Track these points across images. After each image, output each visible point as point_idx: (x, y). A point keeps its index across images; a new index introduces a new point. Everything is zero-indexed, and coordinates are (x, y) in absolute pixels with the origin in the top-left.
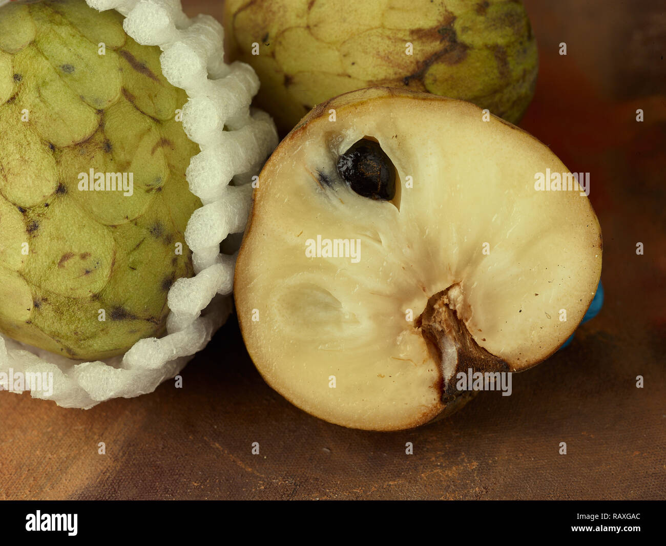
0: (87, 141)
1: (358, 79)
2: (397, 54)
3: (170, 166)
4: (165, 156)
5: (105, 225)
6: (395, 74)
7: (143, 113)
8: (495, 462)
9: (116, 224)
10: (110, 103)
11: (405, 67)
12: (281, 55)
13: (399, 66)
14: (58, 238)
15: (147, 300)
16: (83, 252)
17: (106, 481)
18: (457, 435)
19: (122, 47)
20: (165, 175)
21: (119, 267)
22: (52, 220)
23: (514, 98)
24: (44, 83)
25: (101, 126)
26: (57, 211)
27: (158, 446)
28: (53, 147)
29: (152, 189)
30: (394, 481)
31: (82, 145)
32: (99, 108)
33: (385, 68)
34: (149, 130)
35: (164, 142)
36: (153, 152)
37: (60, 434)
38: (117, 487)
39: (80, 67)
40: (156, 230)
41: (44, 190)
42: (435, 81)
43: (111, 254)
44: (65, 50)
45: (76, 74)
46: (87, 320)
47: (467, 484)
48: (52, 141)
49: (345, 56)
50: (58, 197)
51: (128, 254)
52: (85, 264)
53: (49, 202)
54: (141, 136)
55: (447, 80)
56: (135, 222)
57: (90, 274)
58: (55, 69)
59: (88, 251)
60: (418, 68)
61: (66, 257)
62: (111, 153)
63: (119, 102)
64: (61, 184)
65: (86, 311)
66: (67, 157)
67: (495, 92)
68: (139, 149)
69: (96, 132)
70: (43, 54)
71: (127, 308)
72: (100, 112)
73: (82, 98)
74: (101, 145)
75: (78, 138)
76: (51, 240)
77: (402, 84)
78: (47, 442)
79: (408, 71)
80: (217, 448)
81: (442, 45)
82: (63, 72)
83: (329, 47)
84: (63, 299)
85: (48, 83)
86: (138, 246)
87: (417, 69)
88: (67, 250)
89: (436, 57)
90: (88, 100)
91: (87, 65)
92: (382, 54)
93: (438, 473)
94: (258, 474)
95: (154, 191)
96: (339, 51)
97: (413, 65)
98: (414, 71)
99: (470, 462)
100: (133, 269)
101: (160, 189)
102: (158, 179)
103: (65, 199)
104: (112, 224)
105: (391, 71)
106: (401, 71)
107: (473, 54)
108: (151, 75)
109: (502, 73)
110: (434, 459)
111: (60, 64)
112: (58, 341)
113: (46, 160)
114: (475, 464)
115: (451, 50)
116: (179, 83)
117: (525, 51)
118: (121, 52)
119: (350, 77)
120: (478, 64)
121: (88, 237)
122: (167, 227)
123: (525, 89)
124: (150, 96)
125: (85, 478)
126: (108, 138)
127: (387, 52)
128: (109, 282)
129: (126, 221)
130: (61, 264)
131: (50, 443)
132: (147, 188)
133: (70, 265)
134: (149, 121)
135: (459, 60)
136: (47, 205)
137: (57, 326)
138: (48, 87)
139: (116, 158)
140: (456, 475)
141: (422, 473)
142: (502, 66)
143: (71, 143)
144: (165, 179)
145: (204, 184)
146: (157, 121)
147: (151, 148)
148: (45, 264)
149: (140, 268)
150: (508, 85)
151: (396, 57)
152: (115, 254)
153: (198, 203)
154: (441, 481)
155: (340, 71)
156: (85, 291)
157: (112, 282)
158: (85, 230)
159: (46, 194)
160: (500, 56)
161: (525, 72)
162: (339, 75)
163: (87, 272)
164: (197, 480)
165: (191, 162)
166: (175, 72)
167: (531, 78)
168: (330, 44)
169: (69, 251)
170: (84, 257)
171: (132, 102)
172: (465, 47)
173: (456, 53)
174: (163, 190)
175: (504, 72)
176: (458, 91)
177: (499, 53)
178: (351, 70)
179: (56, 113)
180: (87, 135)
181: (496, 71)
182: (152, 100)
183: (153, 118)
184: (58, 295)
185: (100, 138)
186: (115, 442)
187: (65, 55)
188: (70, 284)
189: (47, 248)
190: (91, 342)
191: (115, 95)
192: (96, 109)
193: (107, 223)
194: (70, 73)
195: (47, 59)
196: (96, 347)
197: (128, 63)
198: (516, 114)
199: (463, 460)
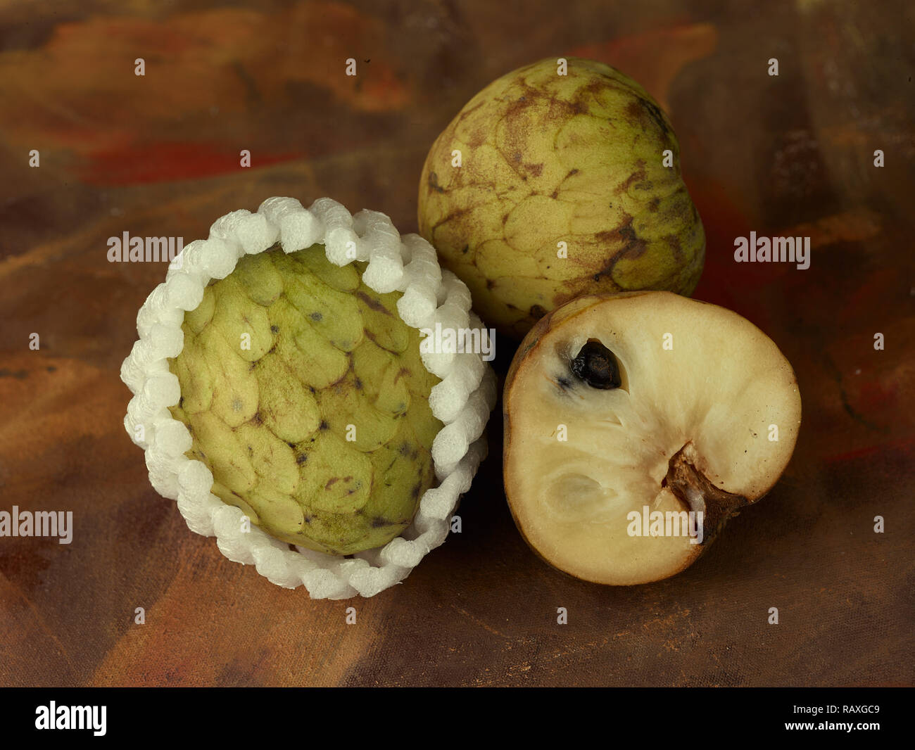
0: (341, 382)
1: (554, 280)
2: (586, 255)
3: (411, 392)
4: (406, 384)
5: (363, 452)
6: (586, 273)
7: (383, 349)
8: (704, 608)
9: (372, 450)
10: (356, 345)
11: (594, 266)
12: (482, 264)
13: (589, 265)
14: (325, 466)
15: (400, 509)
16: (346, 476)
17: (375, 653)
18: (668, 585)
19: (357, 289)
20: (407, 400)
21: (377, 485)
22: (318, 452)
23: (689, 276)
24: (299, 333)
25: (351, 366)
26: (322, 444)
27: (413, 617)
28: (313, 390)
29: (398, 416)
30: (621, 633)
31: (337, 385)
32: (347, 350)
33: (576, 268)
34: (390, 363)
35: (404, 371)
36: (395, 382)
37: (325, 612)
38: (386, 659)
39: (326, 315)
40: (405, 450)
41: (309, 428)
42: (621, 274)
43: (370, 475)
44: (311, 300)
45: (324, 321)
46: (352, 530)
47: (683, 630)
48: (311, 385)
49: (540, 261)
50: (322, 433)
51: (384, 474)
52: (347, 486)
53: (314, 437)
54: (384, 371)
55: (631, 273)
56: (387, 446)
57: (353, 494)
58: (306, 319)
59: (350, 475)
60: (606, 265)
61: (332, 481)
62: (362, 389)
63: (363, 342)
64: (323, 422)
65: (351, 523)
66: (326, 397)
67: (673, 275)
68: (384, 382)
69: (347, 372)
70: (294, 306)
71: (386, 518)
72: (349, 354)
73: (332, 343)
74: (353, 383)
75: (333, 379)
76: (318, 468)
77: (593, 280)
78: (316, 621)
79: (597, 269)
80: (465, 615)
81: (624, 244)
82: (313, 320)
83: (526, 256)
84: (331, 515)
85: (301, 332)
86: (391, 466)
87: (604, 267)
88: (332, 475)
89: (620, 254)
90: (337, 344)
91: (332, 312)
92: (573, 257)
93: (657, 622)
94: (504, 636)
95: (400, 417)
96: (534, 258)
97: (601, 264)
98: (602, 268)
99: (683, 610)
100: (389, 485)
101: (405, 414)
102: (402, 405)
103: (328, 434)
104: (368, 451)
105: (582, 271)
106: (591, 269)
107: (651, 247)
108: (385, 311)
109: (677, 258)
110: (652, 609)
111: (309, 313)
112: (325, 546)
113: (308, 402)
114: (688, 611)
115: (633, 247)
116: (415, 324)
117: (694, 234)
118: (358, 294)
119: (546, 279)
120: (656, 255)
121: (349, 464)
122: (413, 445)
123: (697, 266)
124: (387, 332)
125: (357, 652)
126: (358, 376)
127: (576, 255)
128: (370, 498)
129: (380, 446)
130: (327, 488)
131: (318, 621)
132: (394, 415)
133: (336, 488)
134: (389, 355)
135: (640, 254)
136: (313, 440)
137: (325, 536)
138: (302, 336)
139: (366, 393)
140: (673, 624)
141: (644, 623)
142: (677, 252)
143: (328, 385)
144: (408, 404)
145: (445, 409)
146: (396, 354)
147: (393, 380)
148: (314, 488)
149: (394, 484)
150: (683, 266)
151: (585, 258)
152: (373, 475)
153: (441, 425)
154: (661, 630)
155: (538, 274)
156: (350, 507)
157: (372, 499)
158: (347, 458)
159: (311, 431)
160: (674, 244)
161: (696, 252)
162: (536, 278)
163: (351, 492)
164: (453, 646)
165: (432, 391)
166: (411, 315)
167: (701, 255)
168: (526, 252)
169: (334, 476)
170: (347, 480)
171: (374, 340)
172: (644, 242)
173: (636, 249)
174: (407, 415)
175: (679, 257)
176: (642, 280)
177: (673, 242)
178: (547, 273)
179: (311, 359)
180: (340, 376)
181: (672, 258)
182: (389, 334)
183: (392, 352)
184: (326, 512)
185: (351, 377)
186: (375, 615)
187: (312, 305)
188: (336, 503)
189: (315, 475)
190: (354, 545)
191: (359, 335)
192: (345, 352)
193: (364, 450)
194: (319, 320)
195: (298, 310)
196: (358, 548)
197: (365, 304)
198: (692, 287)
199: (676, 608)
